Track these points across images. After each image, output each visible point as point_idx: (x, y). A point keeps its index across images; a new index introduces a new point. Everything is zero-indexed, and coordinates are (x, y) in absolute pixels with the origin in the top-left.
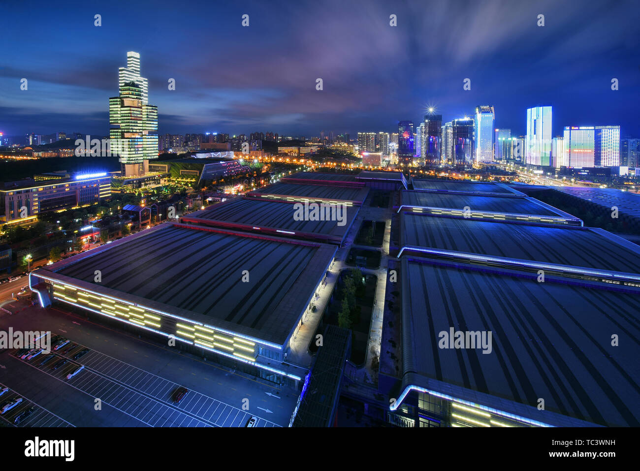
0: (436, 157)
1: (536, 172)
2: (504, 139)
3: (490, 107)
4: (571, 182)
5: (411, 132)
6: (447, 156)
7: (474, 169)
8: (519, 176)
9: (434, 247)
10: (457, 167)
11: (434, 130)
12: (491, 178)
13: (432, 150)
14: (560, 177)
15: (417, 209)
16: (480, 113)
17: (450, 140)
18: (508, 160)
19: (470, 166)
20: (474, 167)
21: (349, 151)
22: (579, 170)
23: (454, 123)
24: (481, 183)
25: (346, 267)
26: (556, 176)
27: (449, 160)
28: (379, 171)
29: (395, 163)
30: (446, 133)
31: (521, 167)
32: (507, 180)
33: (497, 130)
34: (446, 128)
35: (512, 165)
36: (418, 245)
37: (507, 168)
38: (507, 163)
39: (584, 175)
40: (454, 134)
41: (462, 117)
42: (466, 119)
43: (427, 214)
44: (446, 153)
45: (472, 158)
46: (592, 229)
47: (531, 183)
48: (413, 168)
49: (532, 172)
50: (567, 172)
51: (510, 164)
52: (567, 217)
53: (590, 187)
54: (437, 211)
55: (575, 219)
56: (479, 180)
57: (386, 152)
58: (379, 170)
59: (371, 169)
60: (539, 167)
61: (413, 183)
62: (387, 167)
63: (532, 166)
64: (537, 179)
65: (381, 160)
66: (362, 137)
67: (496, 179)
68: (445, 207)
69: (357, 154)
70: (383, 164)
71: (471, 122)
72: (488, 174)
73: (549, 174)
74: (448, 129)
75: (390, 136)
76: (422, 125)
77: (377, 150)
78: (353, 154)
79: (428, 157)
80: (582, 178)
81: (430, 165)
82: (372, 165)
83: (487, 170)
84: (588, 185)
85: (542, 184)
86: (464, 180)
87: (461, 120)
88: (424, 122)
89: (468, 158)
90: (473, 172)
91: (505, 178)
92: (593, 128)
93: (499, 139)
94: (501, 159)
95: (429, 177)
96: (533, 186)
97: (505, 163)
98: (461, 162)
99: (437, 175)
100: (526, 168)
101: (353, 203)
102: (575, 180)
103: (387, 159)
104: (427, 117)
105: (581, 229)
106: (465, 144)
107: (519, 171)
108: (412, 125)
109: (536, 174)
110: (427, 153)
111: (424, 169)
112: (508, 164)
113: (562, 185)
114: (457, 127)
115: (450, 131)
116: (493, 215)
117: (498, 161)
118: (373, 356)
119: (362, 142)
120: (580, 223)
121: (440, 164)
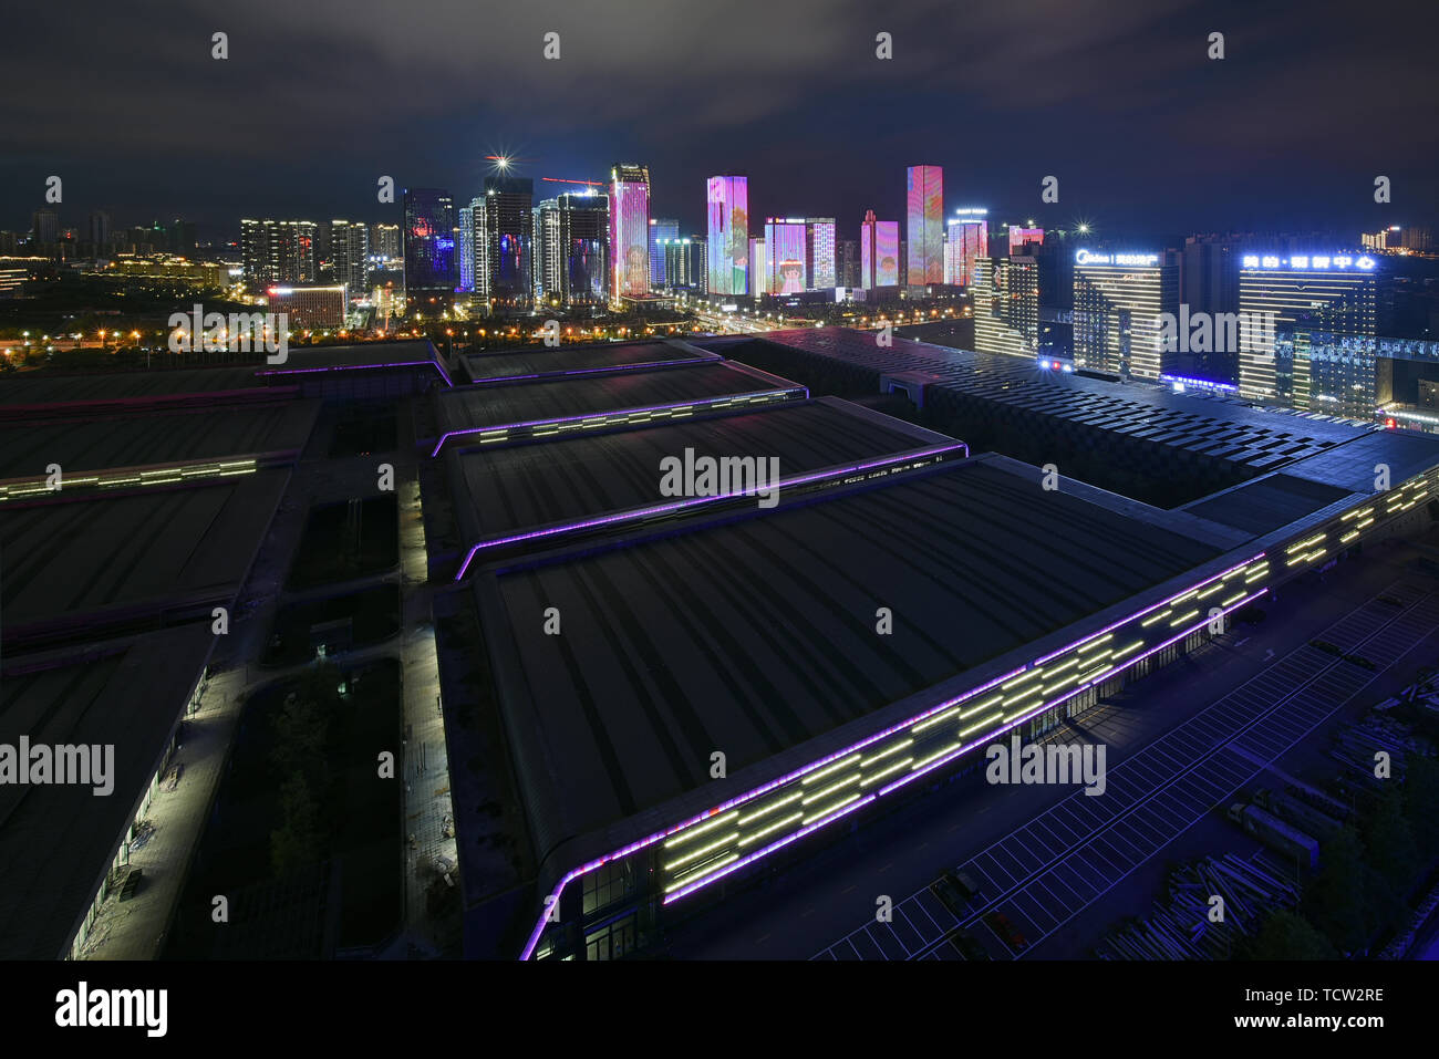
0: (520, 290)
1: (727, 308)
2: (667, 241)
3: (641, 168)
4: (778, 322)
5: (445, 225)
6: (546, 285)
7: (612, 313)
8: (698, 320)
9: (559, 517)
10: (572, 311)
11: (512, 215)
12: (648, 329)
13: (509, 274)
14: (762, 316)
15: (494, 435)
16: (620, 181)
17: (554, 244)
18: (677, 288)
19: (603, 307)
20: (611, 309)
21: (199, 285)
22: (786, 299)
23: (562, 200)
24: (629, 343)
25: (267, 678)
26: (757, 313)
27: (552, 295)
28: (342, 341)
29: (394, 314)
30: (544, 226)
31: (700, 301)
32: (678, 330)
33: (653, 222)
34: (544, 214)
35: (683, 298)
36: (515, 526)
37: (676, 304)
38: (675, 295)
39: (794, 307)
40: (563, 229)
41: (582, 188)
42: (590, 193)
43: (520, 441)
44: (544, 280)
45: (606, 288)
46: (822, 400)
47: (721, 333)
48: (454, 324)
49: (719, 310)
50: (772, 304)
51: (681, 295)
52: (786, 386)
53: (803, 327)
54: (546, 428)
55: (797, 387)
56: (625, 336)
57: (361, 283)
58: (342, 339)
59: (309, 339)
60: (730, 299)
61: (467, 366)
62: (369, 328)
63: (717, 297)
64: (729, 323)
65: (345, 307)
66: (261, 235)
67: (659, 331)
68: (565, 413)
69: (238, 292)
70: (352, 321)
71: (601, 202)
72: (642, 322)
73: (745, 310)
74: (549, 217)
75: (370, 233)
76: (478, 202)
77: (325, 278)
78: (219, 291)
79: (497, 290)
80: (790, 312)
81: (503, 313)
82: (311, 327)
83: (641, 311)
84: (800, 324)
85: (738, 330)
86: (596, 341)
87: (579, 195)
88: (484, 194)
89: (597, 289)
90: (612, 321)
91: (674, 326)
92: (802, 221)
93: (658, 241)
94: (661, 287)
95: (507, 344)
96: (725, 336)
97: (671, 295)
98: (581, 299)
99: (527, 336)
100: (708, 303)
101: (259, 461)
102: (784, 318)
103: (363, 303)
104: (490, 183)
105: (808, 404)
106: (591, 254)
107: (697, 310)
108: (447, 203)
109: (725, 313)
110: (493, 281)
111: (488, 323)
112: (677, 296)
113: (768, 329)
114: (571, 211)
115: (553, 221)
116: (669, 410)
117: (657, 292)
118: (427, 884)
119: (263, 253)
120: (804, 392)
121: (531, 308)
